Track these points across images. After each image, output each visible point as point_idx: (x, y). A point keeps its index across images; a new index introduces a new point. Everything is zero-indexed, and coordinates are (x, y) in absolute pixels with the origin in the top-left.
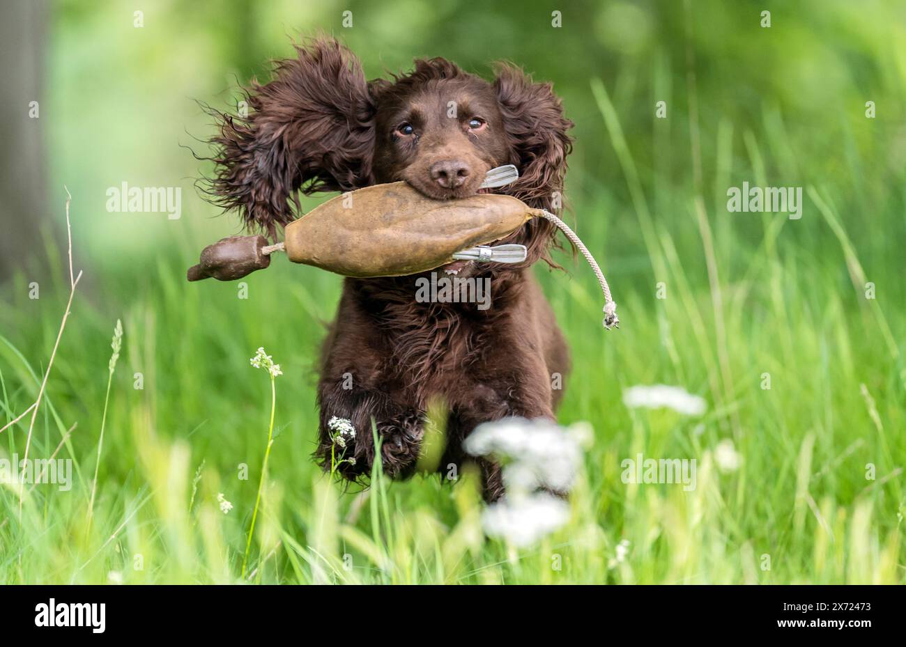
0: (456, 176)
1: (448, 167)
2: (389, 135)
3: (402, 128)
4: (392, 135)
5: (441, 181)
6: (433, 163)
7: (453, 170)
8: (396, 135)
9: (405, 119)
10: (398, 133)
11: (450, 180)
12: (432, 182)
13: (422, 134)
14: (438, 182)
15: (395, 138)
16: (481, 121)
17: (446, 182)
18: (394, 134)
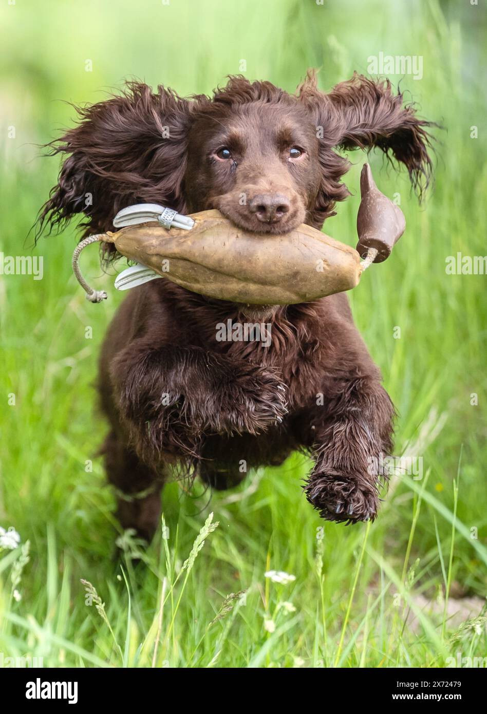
0: (275, 212)
1: (268, 201)
2: (204, 158)
3: (220, 152)
4: (209, 158)
5: (260, 216)
6: (252, 196)
7: (272, 205)
8: (213, 158)
9: (224, 143)
10: (216, 157)
11: (269, 214)
12: (249, 214)
13: (241, 160)
14: (256, 215)
15: (211, 162)
16: (302, 151)
17: (265, 217)
18: (211, 157)
